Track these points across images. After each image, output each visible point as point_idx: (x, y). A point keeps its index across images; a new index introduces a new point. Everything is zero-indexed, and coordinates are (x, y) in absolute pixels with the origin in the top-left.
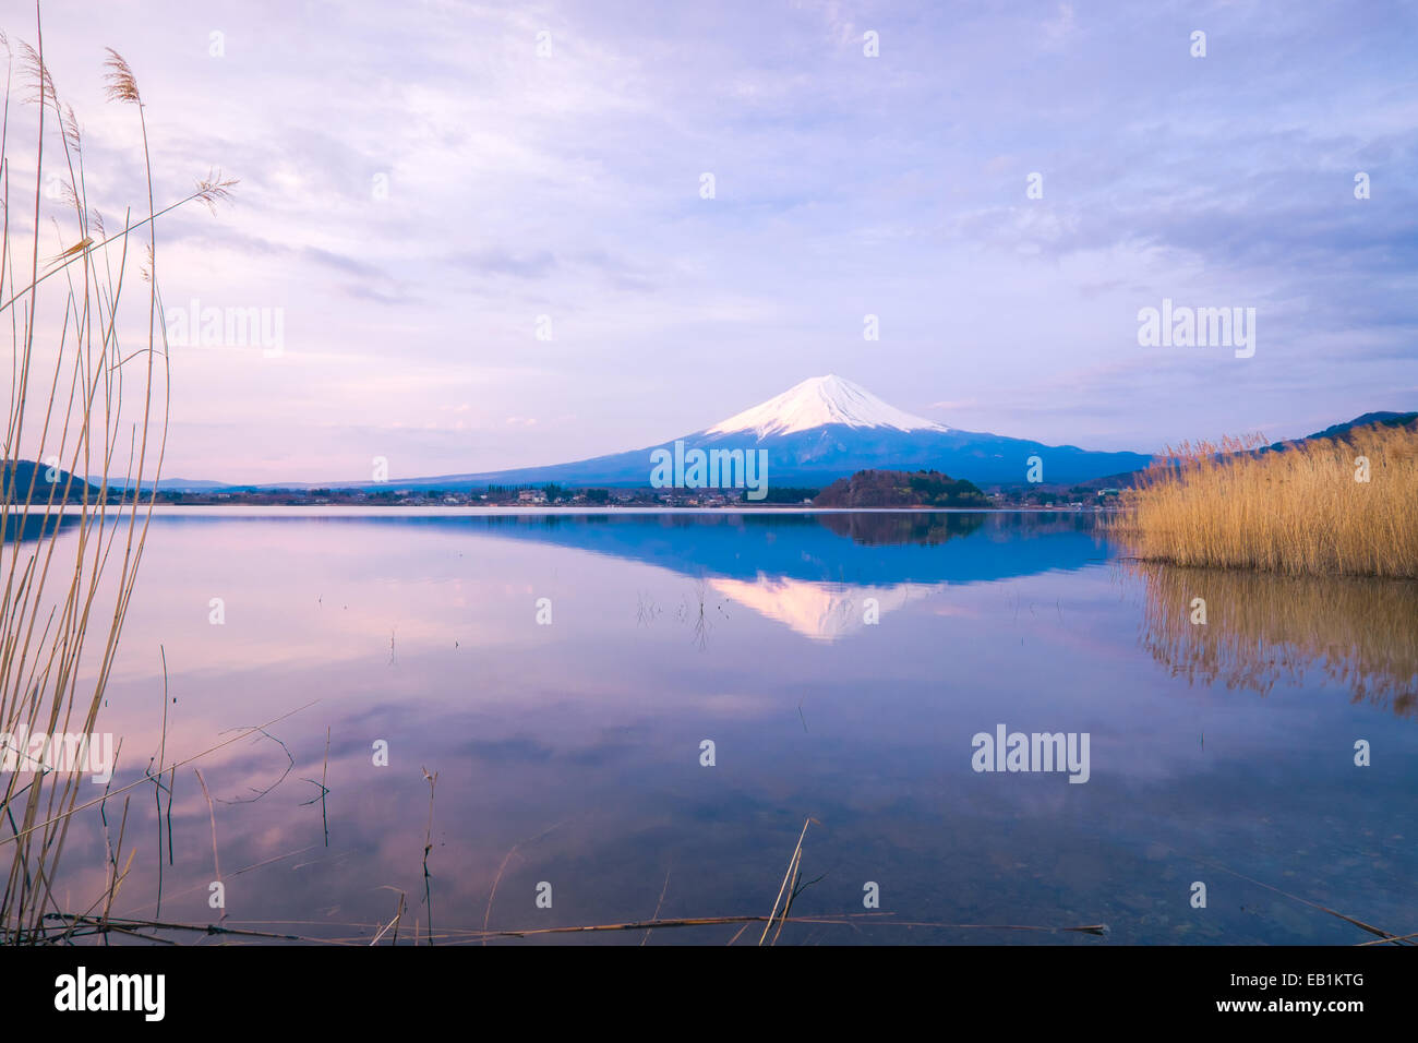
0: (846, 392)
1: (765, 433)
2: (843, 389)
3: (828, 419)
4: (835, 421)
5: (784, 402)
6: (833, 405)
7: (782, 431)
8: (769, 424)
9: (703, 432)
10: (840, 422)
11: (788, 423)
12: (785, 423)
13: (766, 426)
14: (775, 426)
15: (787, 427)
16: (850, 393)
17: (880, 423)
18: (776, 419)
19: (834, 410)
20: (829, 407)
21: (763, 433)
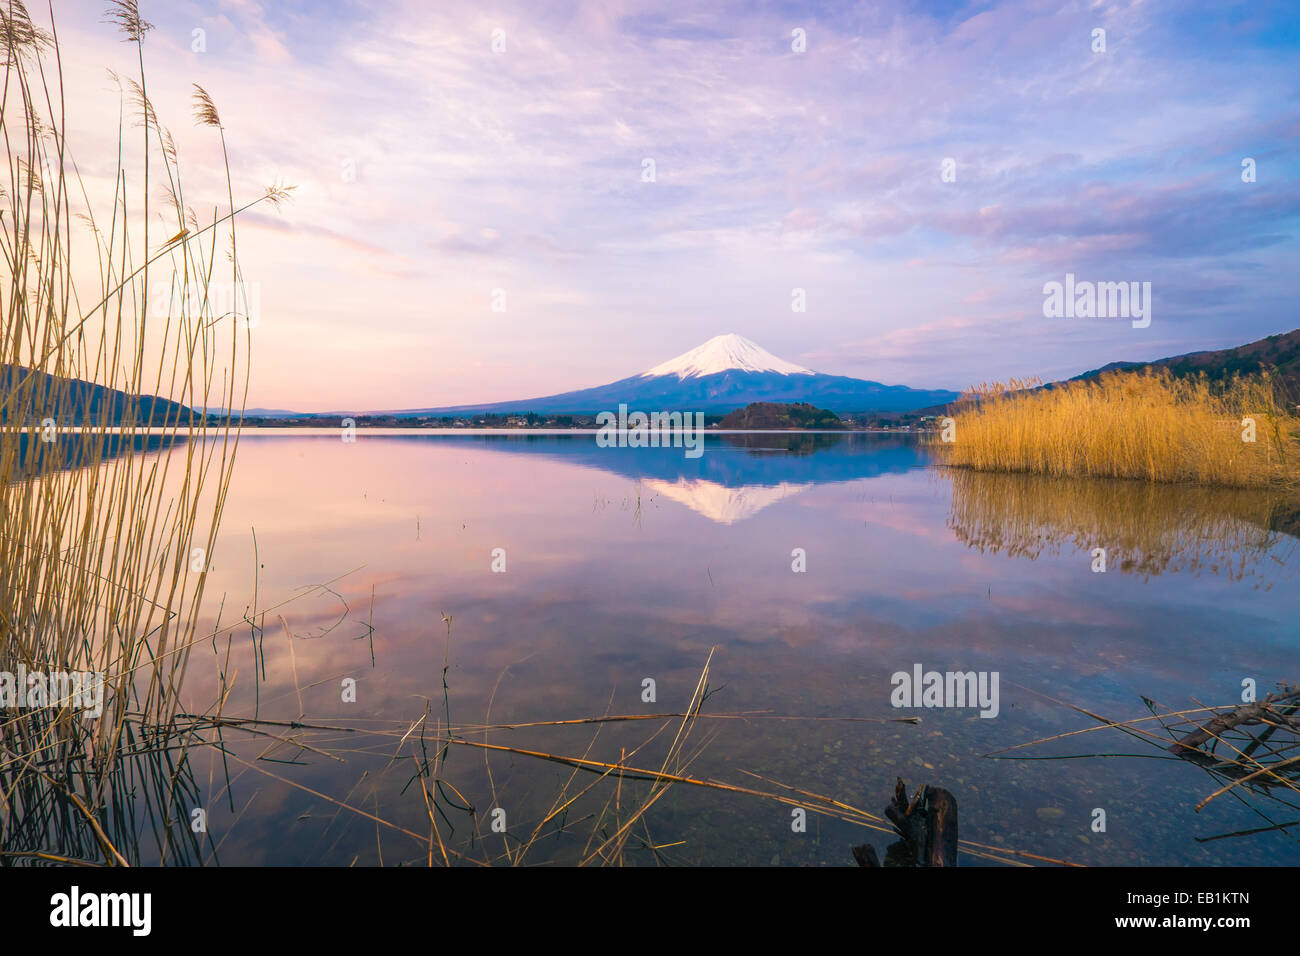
0: (742, 347)
2: (741, 345)
3: (730, 366)
4: (734, 367)
5: (699, 353)
6: (733, 355)
7: (697, 374)
8: (688, 369)
9: (641, 375)
10: (738, 367)
11: (702, 368)
12: (699, 369)
14: (692, 371)
15: (701, 371)
16: (746, 347)
17: (767, 369)
18: (692, 366)
19: (734, 359)
20: (731, 358)
21: (683, 376)
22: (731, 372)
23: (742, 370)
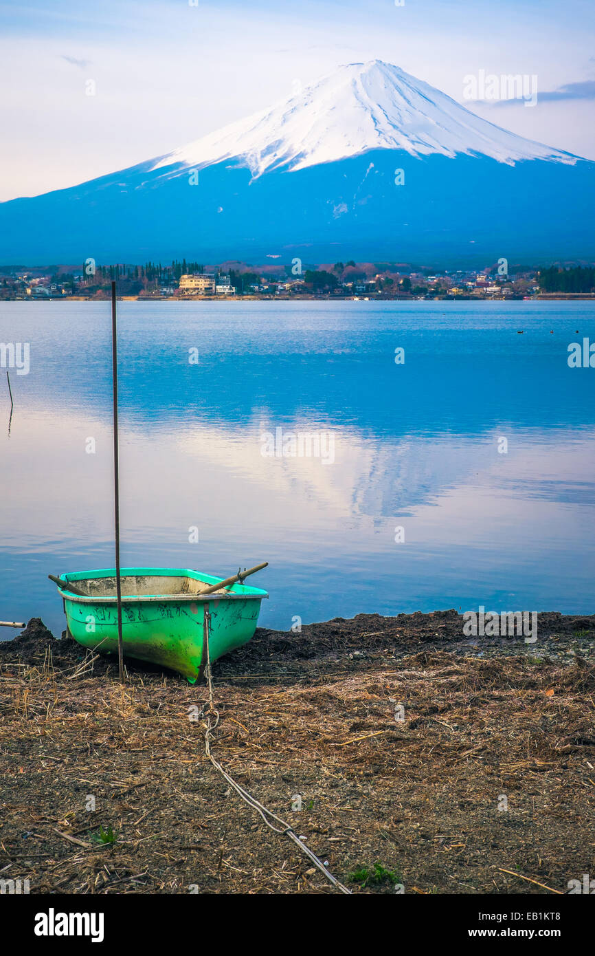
0: (402, 95)
1: (262, 170)
2: (397, 88)
3: (374, 142)
4: (385, 145)
5: (293, 110)
6: (379, 115)
7: (293, 163)
8: (269, 150)
9: (150, 163)
10: (394, 146)
11: (302, 150)
12: (297, 150)
13: (264, 155)
14: (280, 154)
15: (302, 155)
16: (408, 93)
17: (463, 149)
18: (279, 143)
19: (384, 124)
20: (374, 119)
21: (263, 165)
22: (374, 155)
23: (406, 152)
